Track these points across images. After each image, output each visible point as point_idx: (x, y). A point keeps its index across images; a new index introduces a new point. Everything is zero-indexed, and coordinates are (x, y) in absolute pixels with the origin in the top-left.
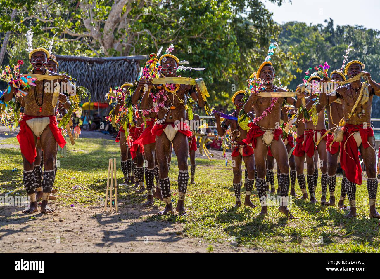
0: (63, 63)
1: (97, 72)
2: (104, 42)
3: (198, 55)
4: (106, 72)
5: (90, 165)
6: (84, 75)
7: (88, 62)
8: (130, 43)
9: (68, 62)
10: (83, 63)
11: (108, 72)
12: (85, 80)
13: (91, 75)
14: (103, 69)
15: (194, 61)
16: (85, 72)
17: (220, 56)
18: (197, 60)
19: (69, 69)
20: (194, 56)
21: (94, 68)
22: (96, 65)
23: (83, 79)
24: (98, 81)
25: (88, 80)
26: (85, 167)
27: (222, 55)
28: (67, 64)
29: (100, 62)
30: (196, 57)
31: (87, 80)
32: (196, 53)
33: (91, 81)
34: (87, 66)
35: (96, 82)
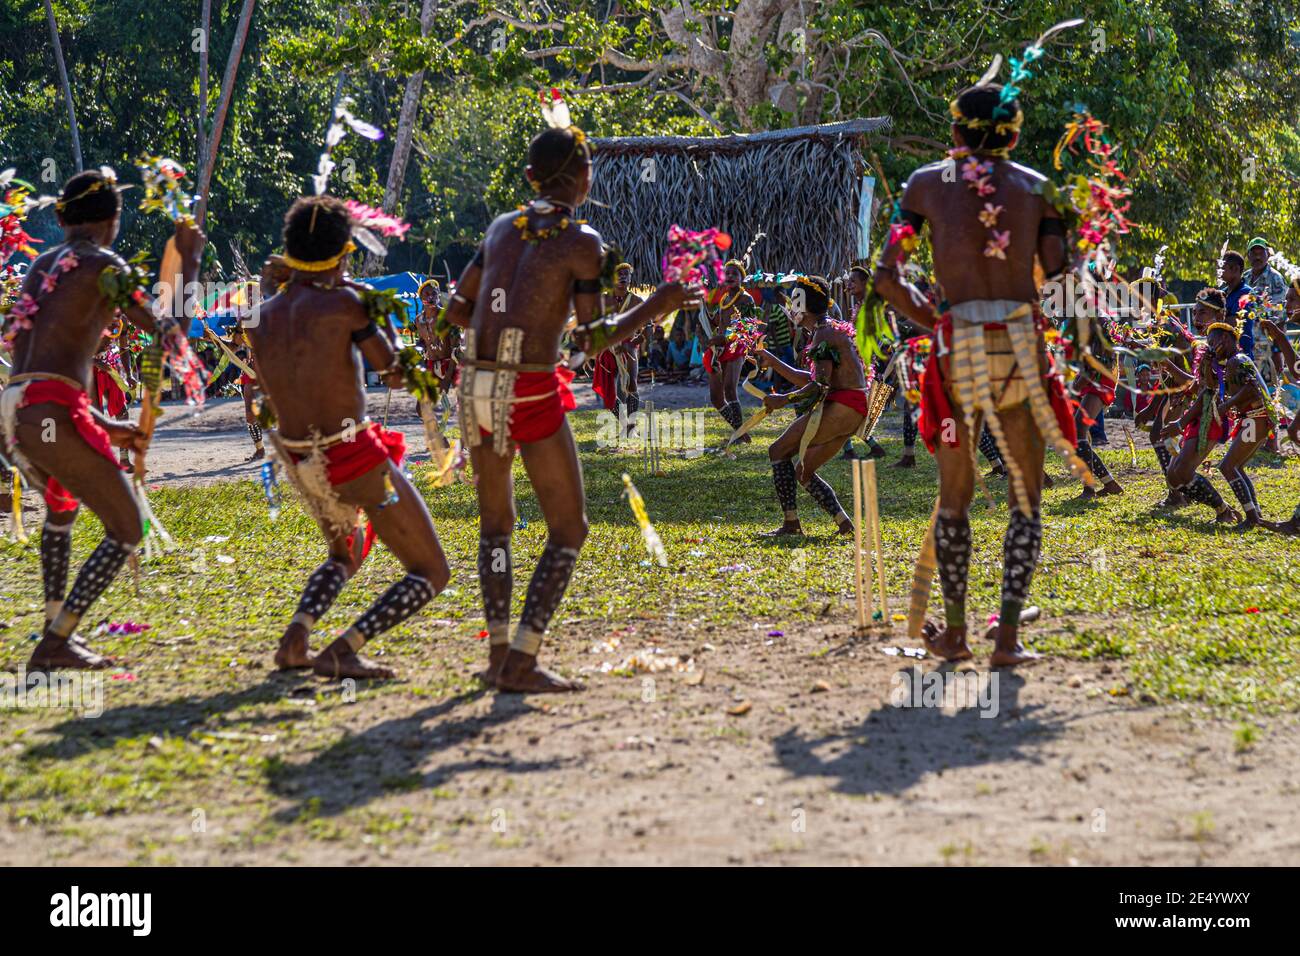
0: (610, 164)
1: (723, 184)
2: (736, 83)
3: (1052, 102)
4: (752, 185)
5: (745, 496)
6: (681, 200)
7: (690, 153)
8: (821, 82)
9: (627, 160)
10: (674, 158)
11: (760, 184)
12: (685, 215)
13: (706, 197)
14: (743, 176)
15: (1041, 123)
16: (685, 187)
17: (1126, 103)
18: (1048, 120)
19: (630, 182)
20: (1040, 107)
21: (713, 172)
22: (719, 160)
23: (681, 213)
24: (730, 215)
25: (697, 213)
26: (729, 501)
27: (1131, 98)
28: (624, 166)
29: (730, 150)
30: (1044, 111)
31: (692, 213)
32: (1043, 98)
33: (708, 215)
34: (690, 167)
35: (722, 218)
